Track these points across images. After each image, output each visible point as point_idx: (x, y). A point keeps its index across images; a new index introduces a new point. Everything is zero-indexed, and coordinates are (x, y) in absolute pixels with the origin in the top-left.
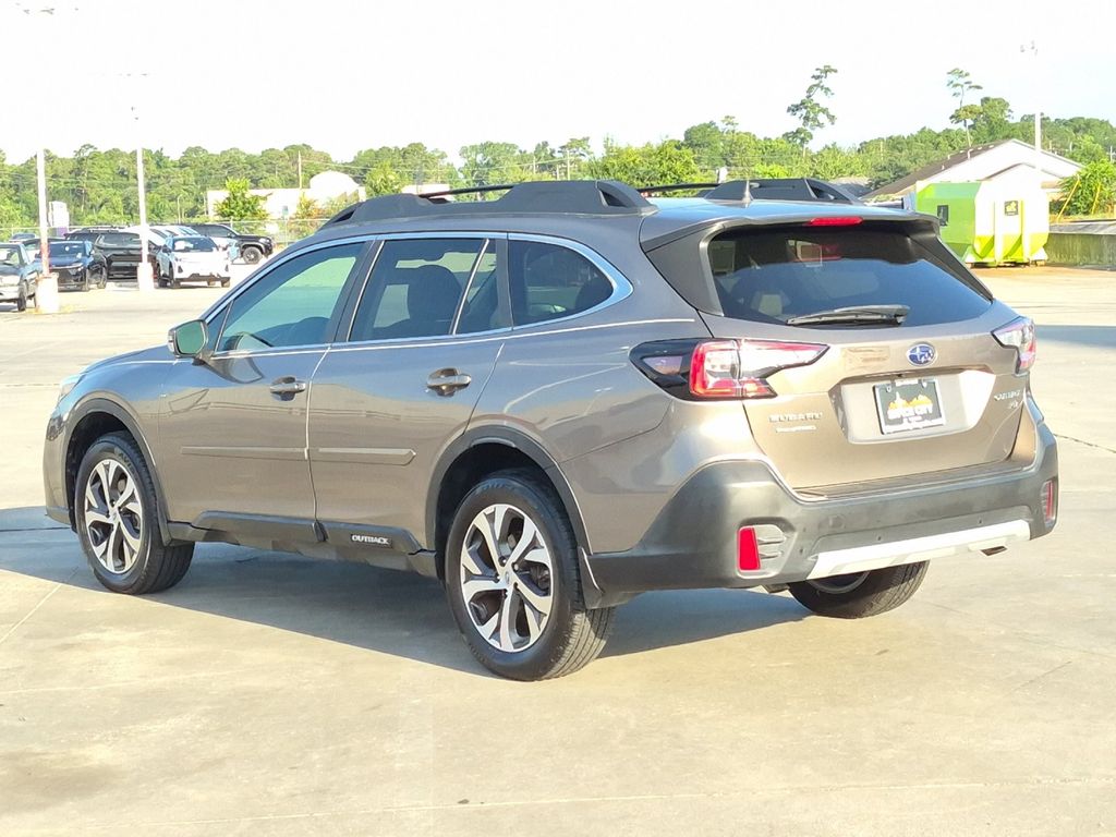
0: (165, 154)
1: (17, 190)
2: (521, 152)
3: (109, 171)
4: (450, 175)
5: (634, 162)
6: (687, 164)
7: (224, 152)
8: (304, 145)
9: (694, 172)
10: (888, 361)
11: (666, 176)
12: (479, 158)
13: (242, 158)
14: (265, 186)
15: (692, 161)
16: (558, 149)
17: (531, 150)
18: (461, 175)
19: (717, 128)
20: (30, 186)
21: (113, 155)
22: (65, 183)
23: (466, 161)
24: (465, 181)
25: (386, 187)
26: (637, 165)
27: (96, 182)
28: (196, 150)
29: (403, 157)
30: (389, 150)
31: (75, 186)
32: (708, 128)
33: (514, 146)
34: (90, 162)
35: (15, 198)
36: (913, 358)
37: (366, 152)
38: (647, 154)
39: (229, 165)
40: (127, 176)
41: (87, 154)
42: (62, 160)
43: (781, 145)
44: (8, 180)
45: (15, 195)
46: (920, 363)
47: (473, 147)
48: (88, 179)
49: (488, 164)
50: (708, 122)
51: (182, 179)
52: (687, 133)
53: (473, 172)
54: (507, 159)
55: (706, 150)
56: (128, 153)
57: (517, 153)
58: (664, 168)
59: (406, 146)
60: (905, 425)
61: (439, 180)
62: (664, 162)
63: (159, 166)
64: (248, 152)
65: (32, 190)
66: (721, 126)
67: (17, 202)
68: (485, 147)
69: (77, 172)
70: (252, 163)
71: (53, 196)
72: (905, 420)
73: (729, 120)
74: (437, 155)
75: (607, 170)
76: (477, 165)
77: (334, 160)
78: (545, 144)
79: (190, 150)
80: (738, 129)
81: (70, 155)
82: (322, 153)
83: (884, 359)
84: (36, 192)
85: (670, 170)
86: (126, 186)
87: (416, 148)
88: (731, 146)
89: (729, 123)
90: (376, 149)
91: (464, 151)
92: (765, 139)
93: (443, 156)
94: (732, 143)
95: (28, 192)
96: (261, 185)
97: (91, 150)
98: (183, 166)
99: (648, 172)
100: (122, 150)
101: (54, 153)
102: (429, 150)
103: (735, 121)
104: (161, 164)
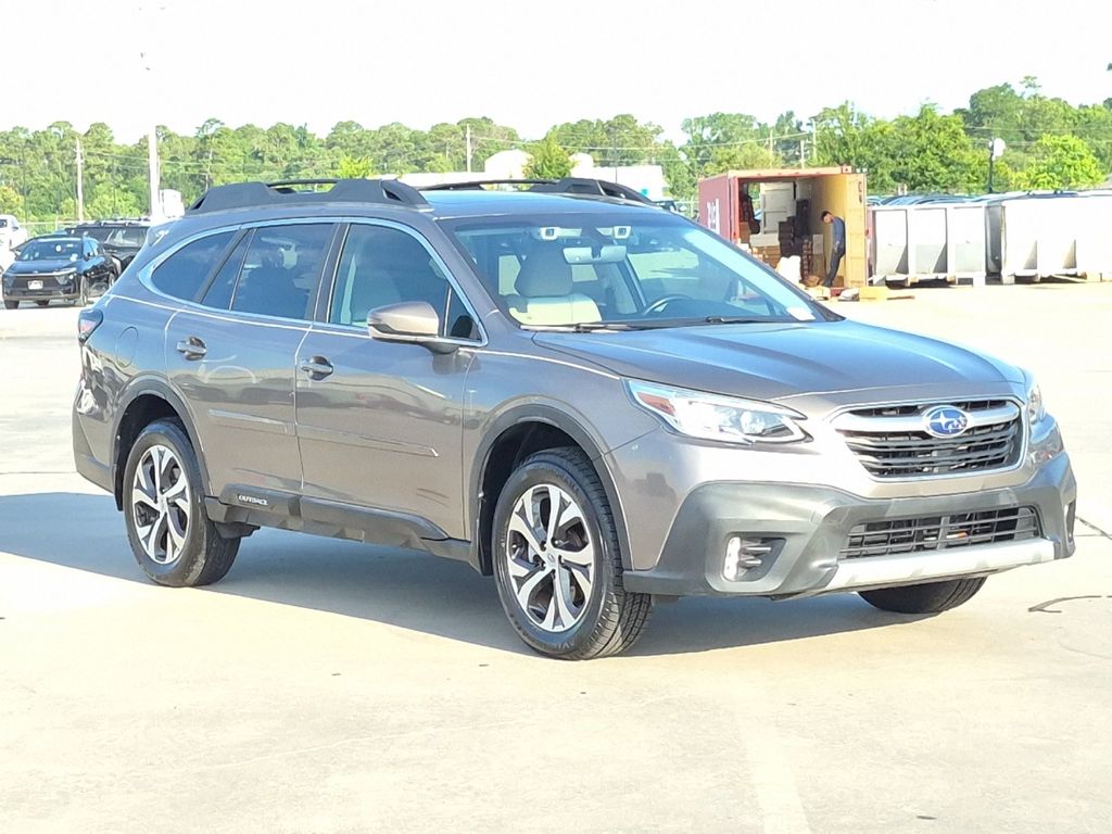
0: (309, 131)
1: (126, 177)
2: (760, 124)
3: (240, 152)
4: (667, 154)
5: (882, 132)
6: (955, 135)
7: (383, 128)
8: (484, 118)
9: (963, 146)
11: (925, 151)
12: (707, 133)
13: (406, 135)
14: (432, 170)
15: (962, 131)
16: (806, 121)
17: (772, 123)
18: (683, 156)
19: (1013, 91)
20: (141, 172)
21: (246, 132)
22: (186, 168)
23: (689, 137)
24: (688, 163)
25: (550, 168)
26: (886, 136)
27: (222, 167)
28: (348, 125)
29: (608, 131)
30: (590, 124)
31: (196, 171)
32: (1001, 93)
33: (750, 118)
34: (214, 140)
35: (123, 186)
37: (562, 127)
38: (903, 123)
39: (388, 144)
40: (261, 158)
41: (210, 132)
42: (182, 139)
43: (1098, 114)
44: (116, 164)
45: (123, 182)
47: (698, 120)
48: (213, 161)
49: (717, 141)
50: (1000, 85)
51: (329, 161)
52: (973, 98)
53: (698, 150)
54: (742, 134)
55: (998, 120)
56: (266, 129)
57: (756, 126)
58: (923, 141)
59: (611, 119)
61: (654, 160)
62: (923, 132)
63: (301, 145)
64: (413, 128)
65: (144, 177)
66: (1018, 89)
67: (126, 191)
68: (715, 120)
69: (200, 154)
70: (417, 140)
71: (168, 182)
73: (1030, 82)
74: (651, 129)
75: (846, 144)
76: (702, 142)
77: (521, 138)
78: (790, 115)
79: (341, 125)
80: (1041, 93)
81: (192, 133)
82: (506, 129)
84: (149, 180)
85: (931, 143)
86: (260, 172)
87: (624, 121)
88: (1031, 115)
89: (1030, 85)
90: (574, 122)
91: (687, 125)
92: (1081, 106)
93: (658, 131)
94: (1033, 112)
95: (139, 178)
96: (426, 168)
97: (217, 126)
98: (330, 145)
99: (901, 147)
100: (257, 125)
101: (171, 129)
102: (640, 124)
103: (1037, 82)
104: (305, 142)
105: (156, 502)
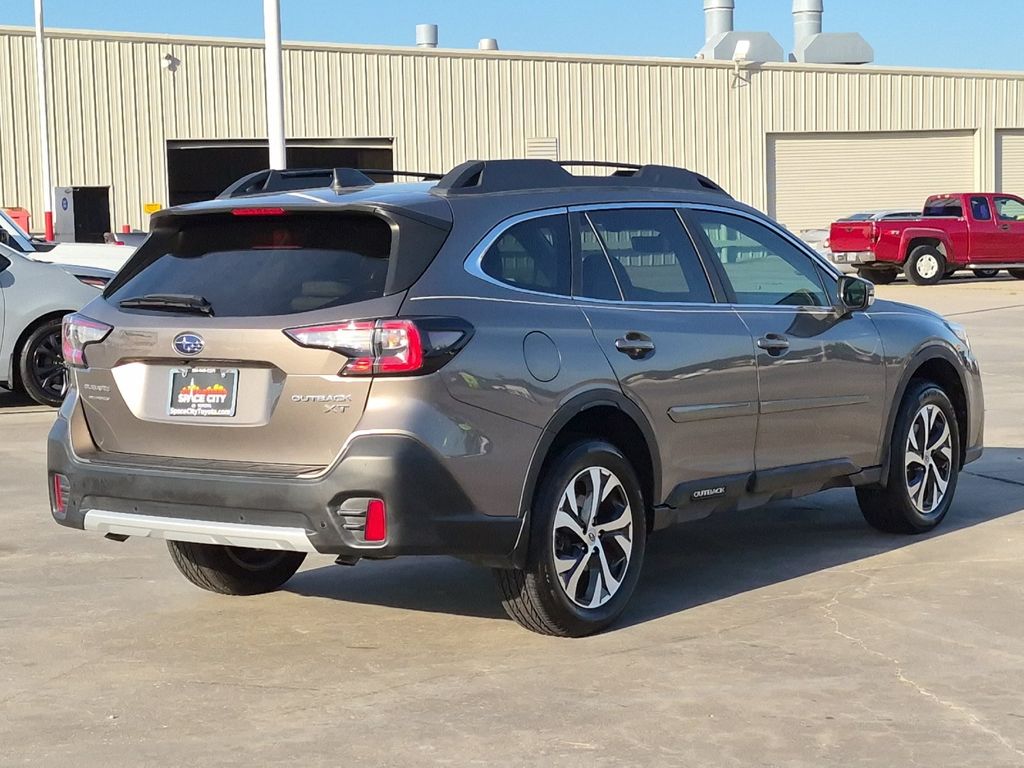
10: (155, 346)
36: (180, 347)
46: (187, 352)
60: (193, 411)
72: (194, 406)
83: (151, 345)
105: (585, 532)
